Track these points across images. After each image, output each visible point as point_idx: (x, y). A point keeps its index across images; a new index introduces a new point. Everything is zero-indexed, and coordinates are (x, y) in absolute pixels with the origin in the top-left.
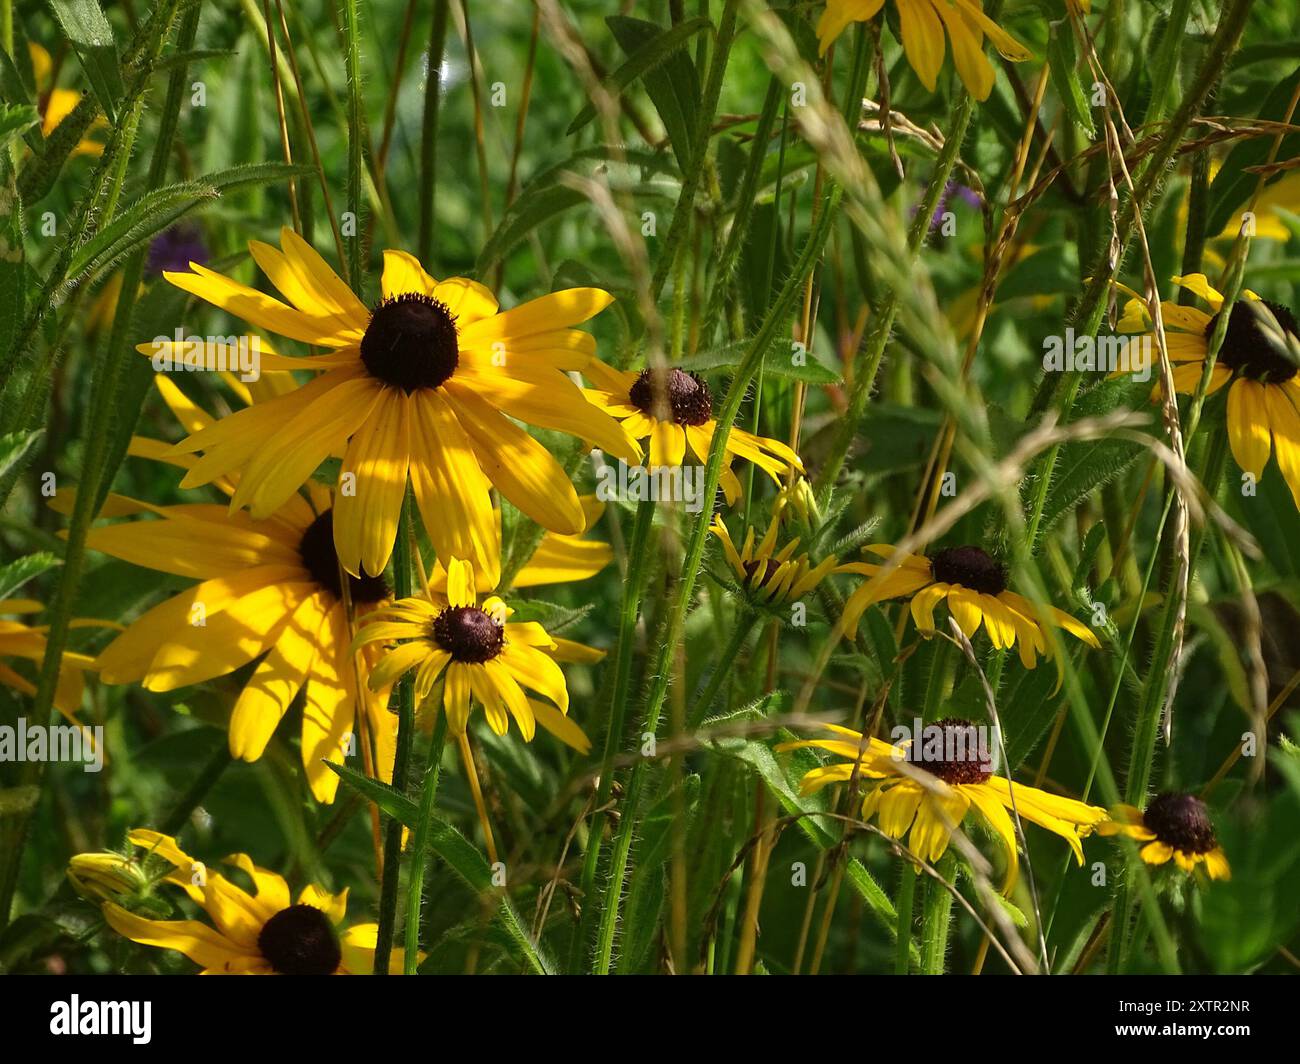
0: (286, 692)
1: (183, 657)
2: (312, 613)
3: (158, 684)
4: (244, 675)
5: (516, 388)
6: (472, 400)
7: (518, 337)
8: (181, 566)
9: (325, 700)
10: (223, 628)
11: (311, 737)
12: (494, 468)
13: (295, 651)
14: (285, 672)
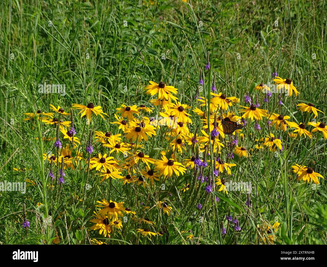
0: (103, 230)
1: (96, 228)
2: (104, 225)
3: (95, 230)
4: (100, 229)
5: (119, 208)
6: (116, 209)
7: (118, 205)
8: (96, 223)
9: (105, 231)
10: (98, 226)
11: (104, 233)
12: (118, 213)
13: (103, 228)
14: (102, 229)
